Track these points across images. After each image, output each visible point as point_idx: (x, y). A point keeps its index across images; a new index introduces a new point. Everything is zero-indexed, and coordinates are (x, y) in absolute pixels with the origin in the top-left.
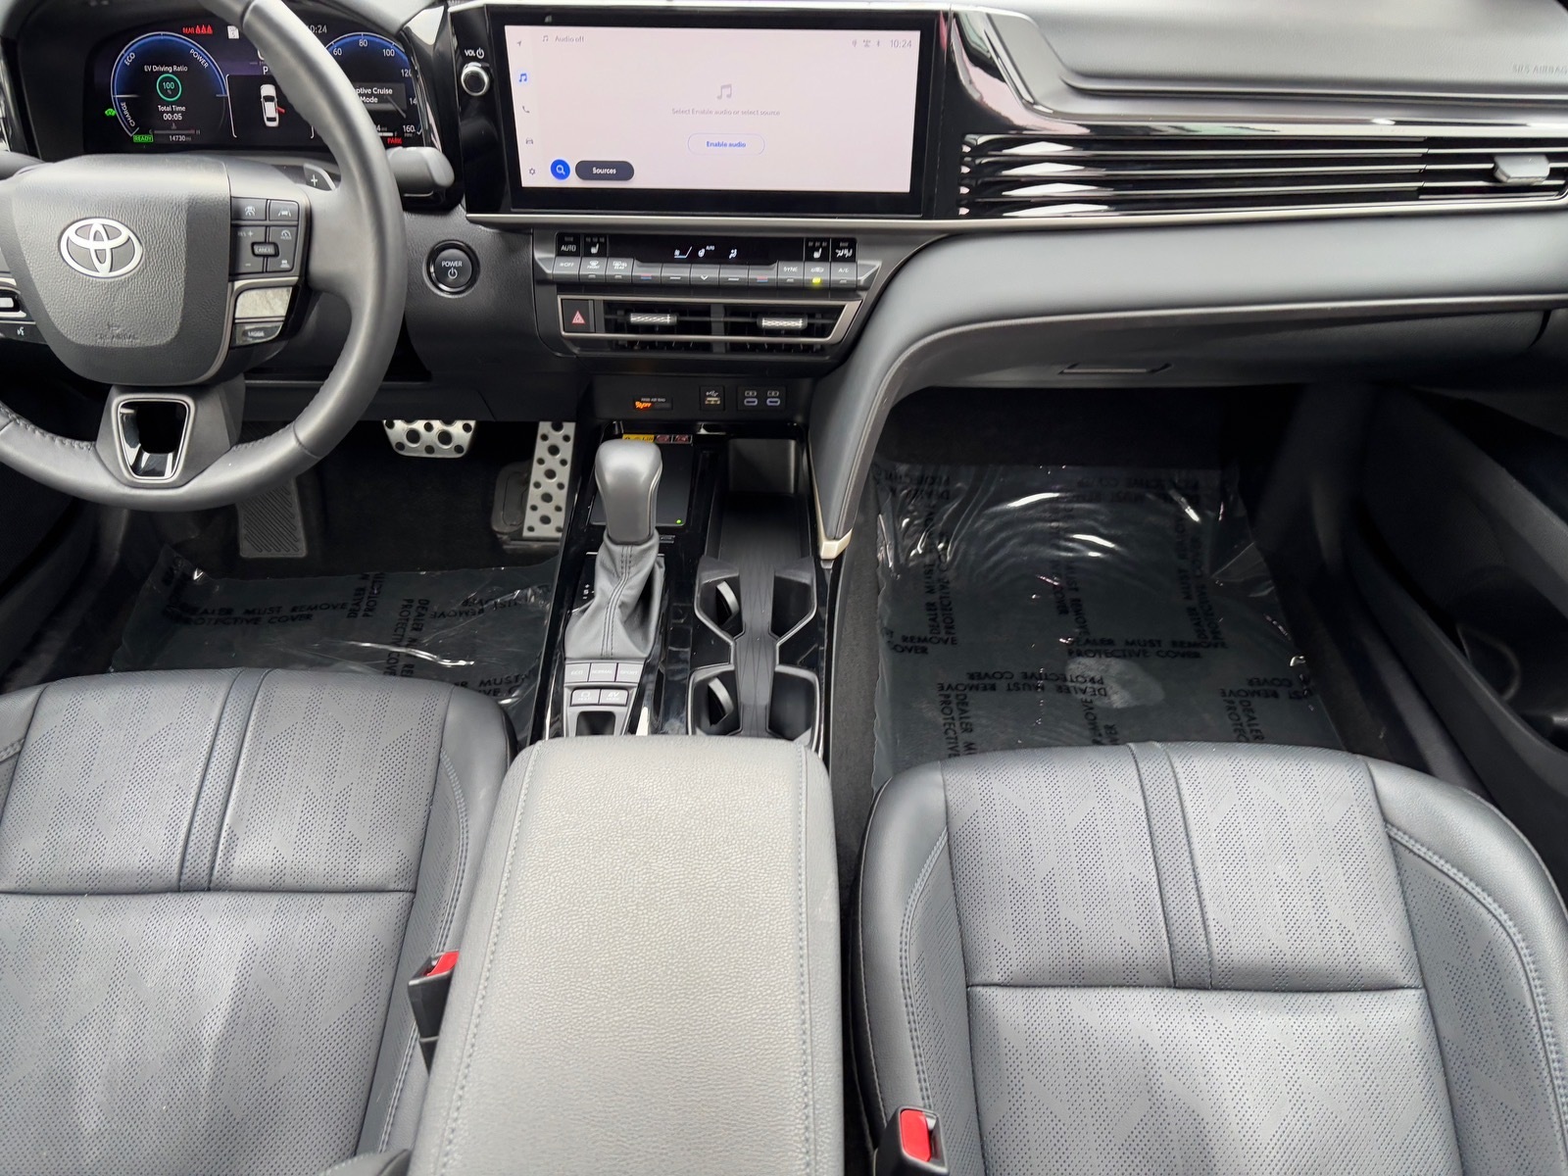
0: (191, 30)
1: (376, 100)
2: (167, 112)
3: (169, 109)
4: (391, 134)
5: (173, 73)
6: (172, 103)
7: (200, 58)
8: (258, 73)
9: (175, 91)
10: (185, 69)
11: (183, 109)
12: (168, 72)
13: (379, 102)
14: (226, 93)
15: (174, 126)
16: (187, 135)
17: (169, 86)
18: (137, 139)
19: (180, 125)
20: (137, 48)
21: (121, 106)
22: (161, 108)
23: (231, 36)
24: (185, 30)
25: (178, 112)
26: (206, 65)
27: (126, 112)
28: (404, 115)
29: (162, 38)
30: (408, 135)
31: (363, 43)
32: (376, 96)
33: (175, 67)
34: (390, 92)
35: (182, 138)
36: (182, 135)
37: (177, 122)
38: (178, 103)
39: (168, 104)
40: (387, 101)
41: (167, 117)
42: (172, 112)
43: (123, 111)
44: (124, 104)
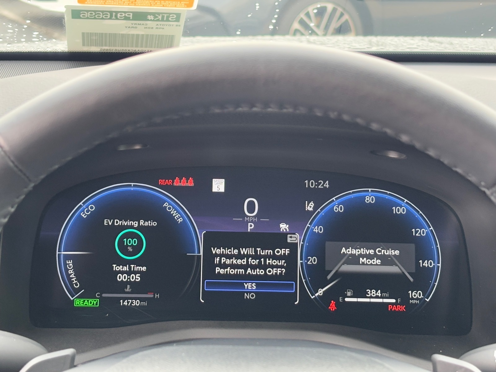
0: (169, 182)
1: (379, 262)
2: (123, 273)
3: (126, 268)
4: (393, 301)
5: (139, 228)
6: (130, 262)
7: (174, 213)
8: (242, 230)
9: (137, 249)
10: (155, 224)
11: (144, 269)
12: (132, 227)
13: (382, 264)
14: (199, 252)
15: (128, 289)
16: (141, 300)
17: (134, 242)
18: (79, 303)
19: (136, 287)
20: (99, 199)
21: (65, 264)
22: (116, 268)
23: (215, 189)
24: (160, 182)
25: (135, 273)
26: (180, 220)
27: (71, 272)
28: (412, 280)
29: (132, 189)
30: (414, 302)
31: (369, 200)
32: (378, 257)
33: (142, 222)
34: (397, 252)
35: (136, 303)
36: (136, 299)
37: (134, 284)
38: (137, 262)
39: (124, 263)
40: (392, 263)
41: (121, 278)
42: (129, 273)
43: (67, 270)
44: (70, 263)
